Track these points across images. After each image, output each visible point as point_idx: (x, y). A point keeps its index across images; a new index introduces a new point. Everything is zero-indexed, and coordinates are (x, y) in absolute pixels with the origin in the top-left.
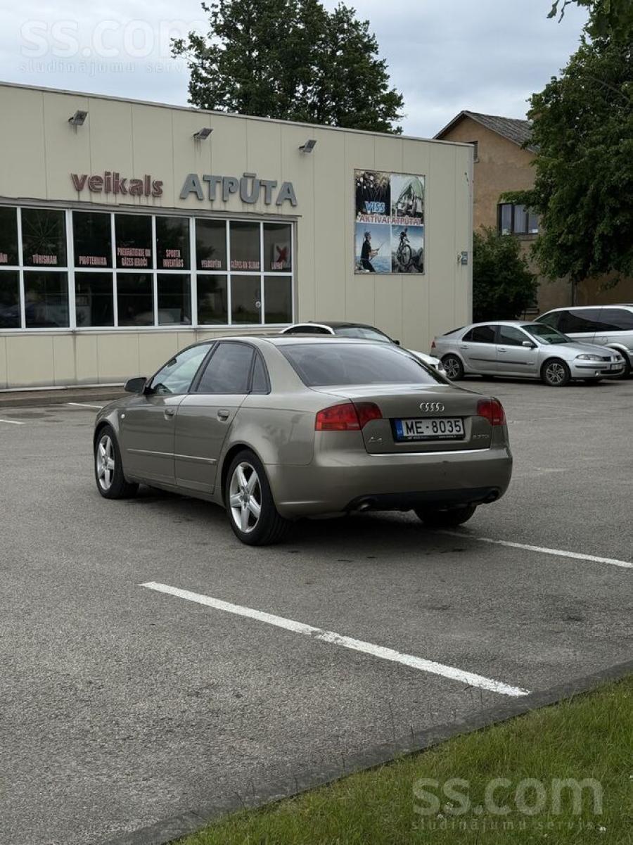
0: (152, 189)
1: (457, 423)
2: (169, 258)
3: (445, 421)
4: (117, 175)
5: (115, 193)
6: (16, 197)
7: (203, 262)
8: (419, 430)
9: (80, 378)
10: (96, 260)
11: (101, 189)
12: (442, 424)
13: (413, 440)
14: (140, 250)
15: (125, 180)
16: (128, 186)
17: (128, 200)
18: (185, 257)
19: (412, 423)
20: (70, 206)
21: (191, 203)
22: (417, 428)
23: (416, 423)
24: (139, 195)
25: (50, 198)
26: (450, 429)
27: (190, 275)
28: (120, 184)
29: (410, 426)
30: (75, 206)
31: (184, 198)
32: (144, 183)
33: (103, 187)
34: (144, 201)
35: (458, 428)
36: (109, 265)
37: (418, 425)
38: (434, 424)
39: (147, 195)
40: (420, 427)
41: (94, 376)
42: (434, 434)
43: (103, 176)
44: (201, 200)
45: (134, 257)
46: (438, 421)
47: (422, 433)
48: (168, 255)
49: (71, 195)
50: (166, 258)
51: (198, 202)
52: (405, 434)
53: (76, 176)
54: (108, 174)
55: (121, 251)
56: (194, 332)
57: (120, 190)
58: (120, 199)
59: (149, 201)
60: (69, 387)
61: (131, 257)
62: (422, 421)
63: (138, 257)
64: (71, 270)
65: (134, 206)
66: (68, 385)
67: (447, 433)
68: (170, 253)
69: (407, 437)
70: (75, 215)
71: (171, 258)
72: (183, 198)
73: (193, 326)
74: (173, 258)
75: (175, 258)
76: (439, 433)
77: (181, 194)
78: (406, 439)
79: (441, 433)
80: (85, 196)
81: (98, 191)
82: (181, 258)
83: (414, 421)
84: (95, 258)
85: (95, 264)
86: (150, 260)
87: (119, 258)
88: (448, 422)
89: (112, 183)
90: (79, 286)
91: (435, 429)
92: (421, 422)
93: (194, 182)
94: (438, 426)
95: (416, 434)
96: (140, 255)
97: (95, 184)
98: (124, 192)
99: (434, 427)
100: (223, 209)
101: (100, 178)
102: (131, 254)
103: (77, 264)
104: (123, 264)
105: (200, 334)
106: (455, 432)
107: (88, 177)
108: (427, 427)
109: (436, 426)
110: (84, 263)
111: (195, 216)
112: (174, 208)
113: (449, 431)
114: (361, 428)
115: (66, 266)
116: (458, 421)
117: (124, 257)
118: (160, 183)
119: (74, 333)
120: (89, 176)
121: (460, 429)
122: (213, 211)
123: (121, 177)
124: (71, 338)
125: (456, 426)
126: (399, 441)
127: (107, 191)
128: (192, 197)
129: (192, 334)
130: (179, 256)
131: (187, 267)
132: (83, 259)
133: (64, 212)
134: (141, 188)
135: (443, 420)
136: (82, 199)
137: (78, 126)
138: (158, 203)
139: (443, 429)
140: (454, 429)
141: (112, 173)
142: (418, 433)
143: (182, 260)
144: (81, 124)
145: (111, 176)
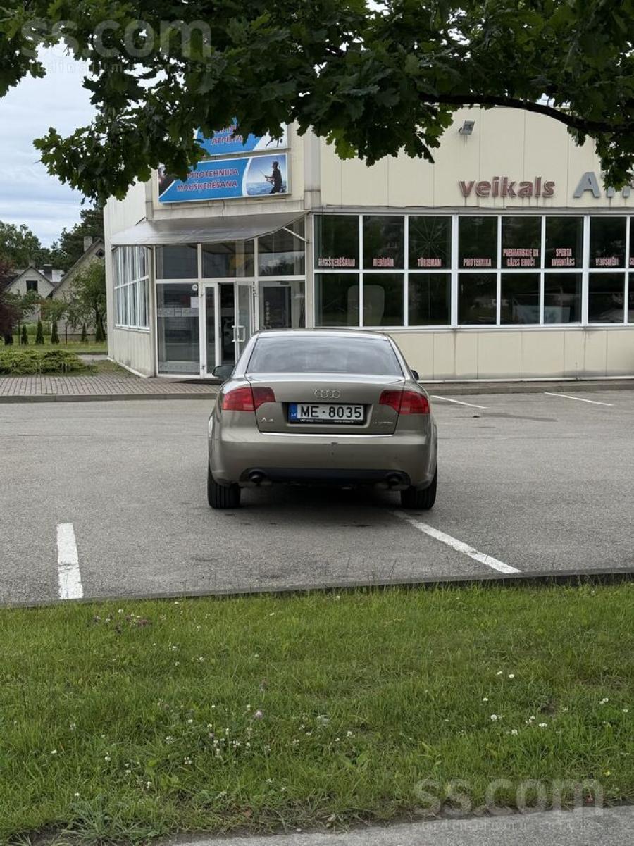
0: (542, 190)
1: (357, 410)
2: (558, 257)
3: (345, 407)
4: (505, 179)
5: (504, 196)
6: (404, 206)
7: (598, 260)
8: (314, 414)
9: (458, 374)
10: (480, 262)
11: (488, 194)
12: (341, 410)
13: (305, 422)
14: (527, 250)
15: (513, 183)
16: (516, 189)
17: (517, 202)
18: (577, 255)
19: (308, 408)
20: (457, 212)
21: (587, 201)
22: (312, 412)
23: (312, 407)
24: (529, 196)
25: (436, 206)
26: (349, 415)
27: (581, 274)
28: (508, 188)
29: (305, 410)
30: (461, 212)
31: (578, 197)
32: (534, 185)
33: (491, 192)
34: (533, 202)
35: (358, 415)
36: (494, 266)
37: (314, 409)
38: (332, 409)
39: (537, 196)
40: (316, 412)
41: (473, 371)
42: (330, 418)
43: (490, 181)
44: (597, 197)
45: (520, 258)
46: (336, 407)
47: (317, 416)
48: (558, 255)
49: (458, 201)
50: (555, 257)
51: (595, 200)
52: (299, 417)
53: (463, 183)
54: (496, 178)
55: (508, 252)
56: (583, 330)
57: (507, 193)
58: (509, 202)
59: (540, 202)
60: (446, 381)
61: (517, 257)
62: (319, 406)
63: (525, 257)
64: (454, 271)
65: (523, 208)
66: (446, 379)
67: (345, 418)
68: (559, 252)
69: (300, 419)
70: (461, 220)
71: (561, 257)
72: (576, 197)
73: (582, 325)
74: (564, 257)
75: (566, 257)
76: (336, 417)
77: (575, 194)
78: (298, 422)
79: (338, 418)
80: (472, 201)
81: (486, 195)
82: (571, 257)
83: (310, 406)
84: (480, 259)
85: (480, 265)
86: (538, 260)
87: (504, 259)
88: (348, 408)
89: (500, 186)
90: (462, 287)
91: (332, 414)
92: (317, 407)
93: (589, 180)
94: (336, 412)
95: (310, 417)
96: (526, 255)
97: (483, 189)
98: (513, 196)
99: (331, 412)
100: (623, 205)
101: (488, 183)
102: (518, 255)
103: (461, 266)
104: (509, 265)
105: (591, 332)
106: (353, 418)
107: (475, 184)
108: (324, 412)
109: (333, 411)
110: (468, 265)
111: (589, 214)
112: (567, 207)
113: (347, 416)
114: (255, 409)
115: (450, 267)
116: (360, 408)
117: (509, 257)
118: (552, 184)
119: (455, 331)
120: (477, 181)
121: (360, 416)
122: (610, 208)
123: (510, 181)
124: (451, 335)
125: (356, 412)
126: (292, 423)
127: (495, 195)
128: (587, 196)
129: (581, 333)
130: (570, 254)
131: (578, 265)
132: (466, 261)
133: (451, 217)
134: (531, 190)
135: (342, 406)
136: (468, 205)
137: (468, 136)
138: (549, 203)
139: (341, 415)
140: (354, 414)
141: (500, 177)
142: (312, 416)
143: (573, 259)
144: (470, 134)
145: (500, 182)
